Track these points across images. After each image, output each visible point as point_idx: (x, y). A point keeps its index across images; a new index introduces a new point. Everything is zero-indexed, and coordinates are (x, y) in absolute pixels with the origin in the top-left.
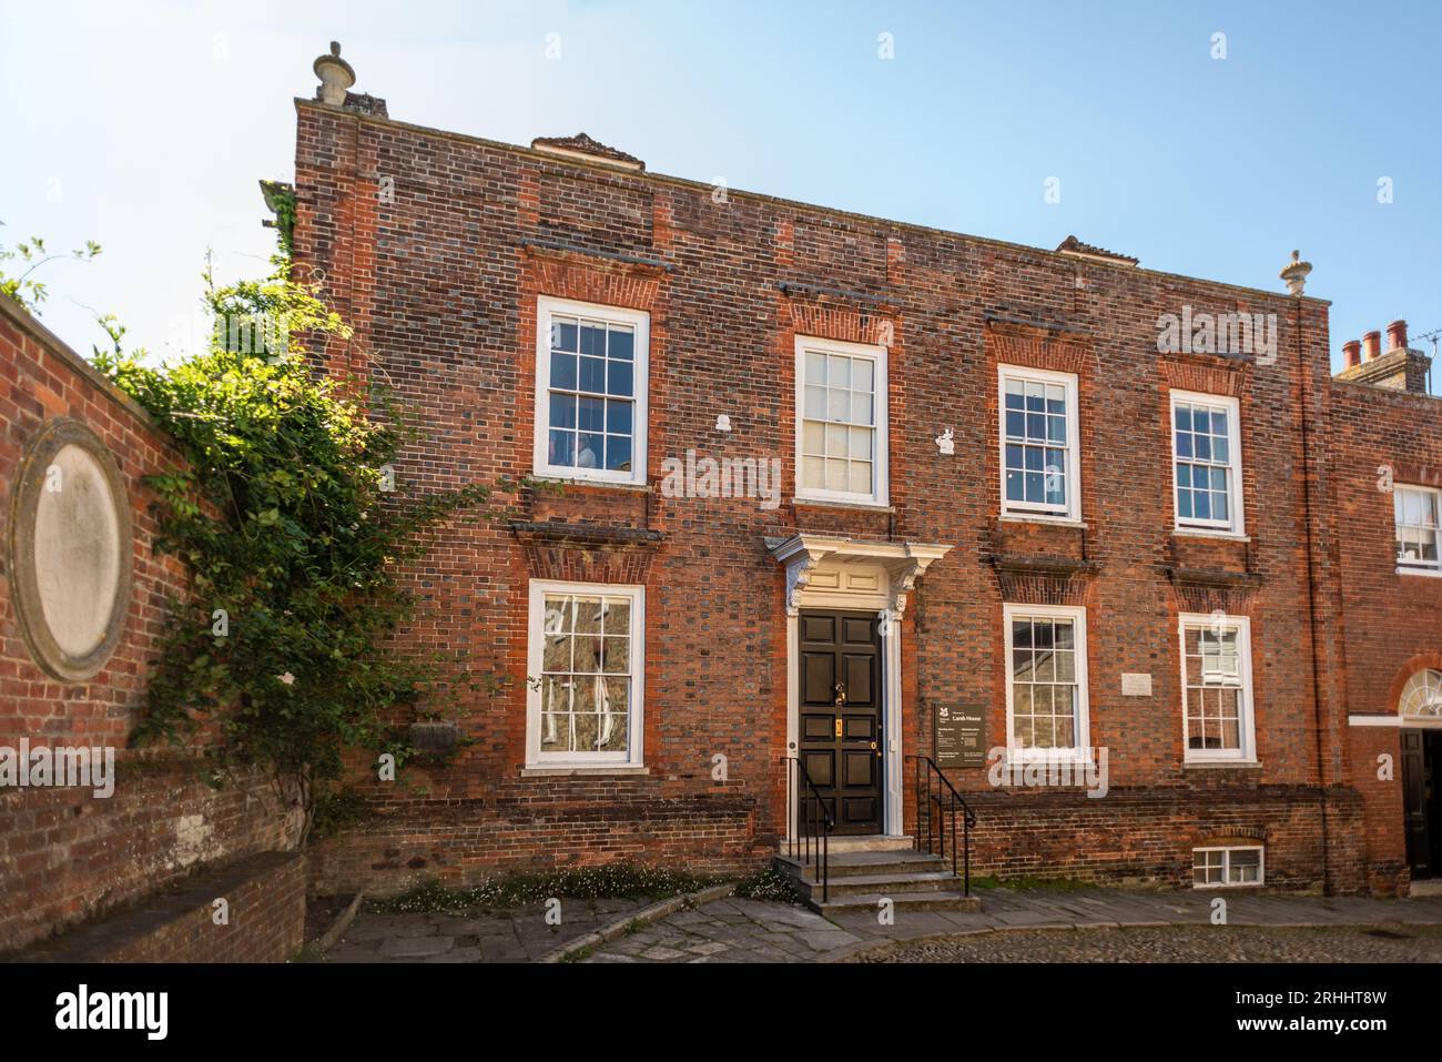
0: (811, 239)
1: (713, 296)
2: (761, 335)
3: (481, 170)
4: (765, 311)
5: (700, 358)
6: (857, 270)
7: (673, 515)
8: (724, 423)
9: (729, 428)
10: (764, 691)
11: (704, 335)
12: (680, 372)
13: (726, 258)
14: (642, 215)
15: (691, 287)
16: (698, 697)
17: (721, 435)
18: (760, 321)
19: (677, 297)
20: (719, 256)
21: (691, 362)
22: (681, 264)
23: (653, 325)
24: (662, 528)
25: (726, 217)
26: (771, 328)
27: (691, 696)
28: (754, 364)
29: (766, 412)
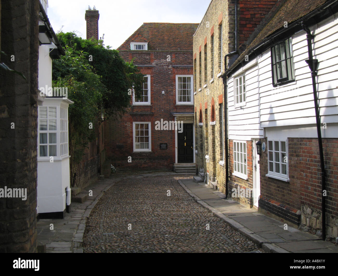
0: (179, 56)
1: (161, 70)
2: (170, 76)
3: (123, 55)
4: (170, 71)
5: (159, 81)
6: (187, 61)
7: (155, 109)
8: (163, 92)
9: (164, 93)
10: (171, 138)
11: (160, 77)
12: (156, 84)
13: (163, 63)
14: (149, 57)
15: (157, 69)
16: (160, 140)
17: (163, 94)
18: (169, 73)
19: (155, 71)
20: (162, 63)
21: (157, 82)
22: (155, 65)
23: (151, 77)
24: (153, 111)
25: (163, 55)
26: (171, 74)
27: (159, 140)
28: (168, 81)
29: (171, 90)
